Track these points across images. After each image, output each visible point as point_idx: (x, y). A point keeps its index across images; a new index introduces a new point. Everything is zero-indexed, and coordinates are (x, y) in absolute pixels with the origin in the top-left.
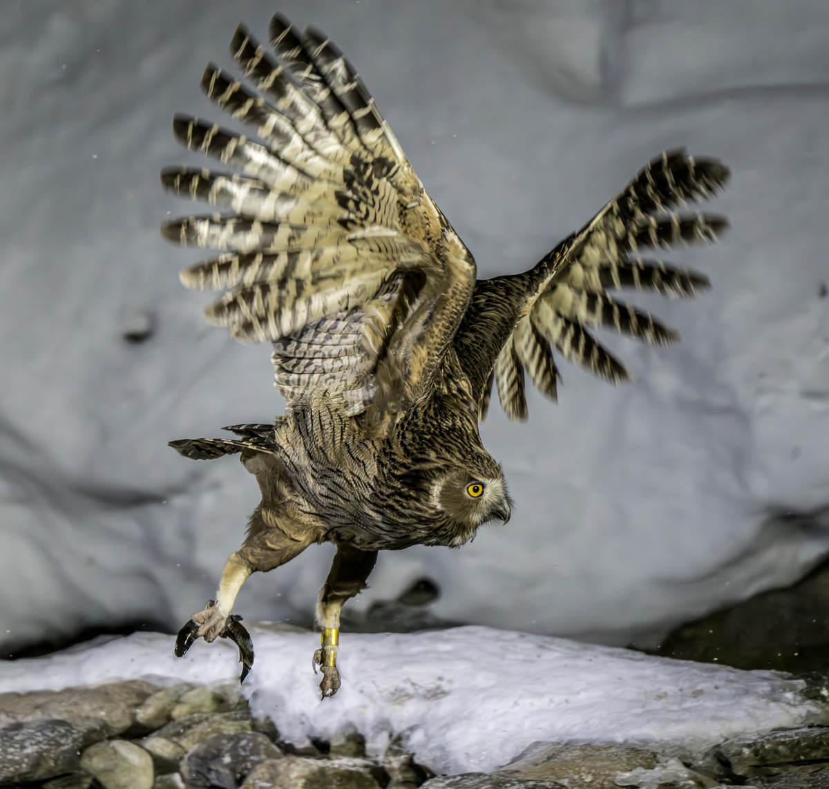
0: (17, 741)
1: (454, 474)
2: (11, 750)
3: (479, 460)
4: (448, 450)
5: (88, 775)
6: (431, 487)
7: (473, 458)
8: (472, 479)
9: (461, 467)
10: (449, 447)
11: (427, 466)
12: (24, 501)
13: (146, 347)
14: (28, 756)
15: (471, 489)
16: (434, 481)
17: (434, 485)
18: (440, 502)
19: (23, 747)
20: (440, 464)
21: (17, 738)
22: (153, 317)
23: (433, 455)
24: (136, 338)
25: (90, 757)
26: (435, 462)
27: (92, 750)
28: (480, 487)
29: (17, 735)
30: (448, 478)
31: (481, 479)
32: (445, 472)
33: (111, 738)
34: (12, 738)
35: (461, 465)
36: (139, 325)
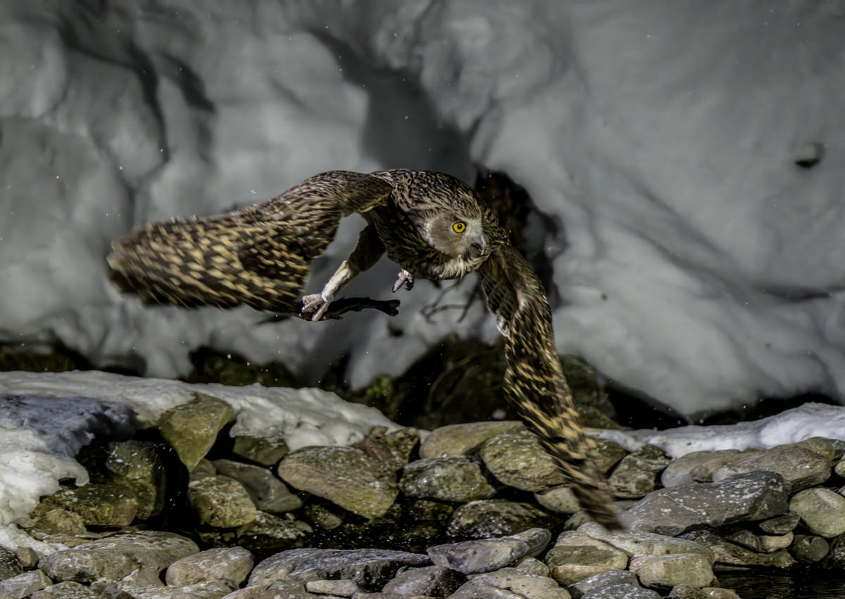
0: (738, 489)
1: (442, 215)
2: (733, 496)
3: (463, 204)
4: (439, 197)
5: (796, 516)
6: (425, 224)
7: (458, 202)
8: (456, 219)
9: (448, 210)
10: (440, 195)
11: (422, 207)
12: (714, 296)
13: (814, 171)
14: (746, 501)
15: (456, 226)
16: (427, 220)
17: (427, 222)
18: (432, 236)
19: (742, 494)
20: (433, 206)
21: (738, 486)
22: (819, 147)
23: (427, 200)
24: (805, 164)
25: (797, 501)
26: (429, 204)
27: (799, 496)
28: (463, 225)
29: (737, 484)
30: (437, 218)
31: (463, 219)
32: (435, 214)
33: (816, 486)
34: (733, 487)
35: (448, 207)
36: (809, 154)
